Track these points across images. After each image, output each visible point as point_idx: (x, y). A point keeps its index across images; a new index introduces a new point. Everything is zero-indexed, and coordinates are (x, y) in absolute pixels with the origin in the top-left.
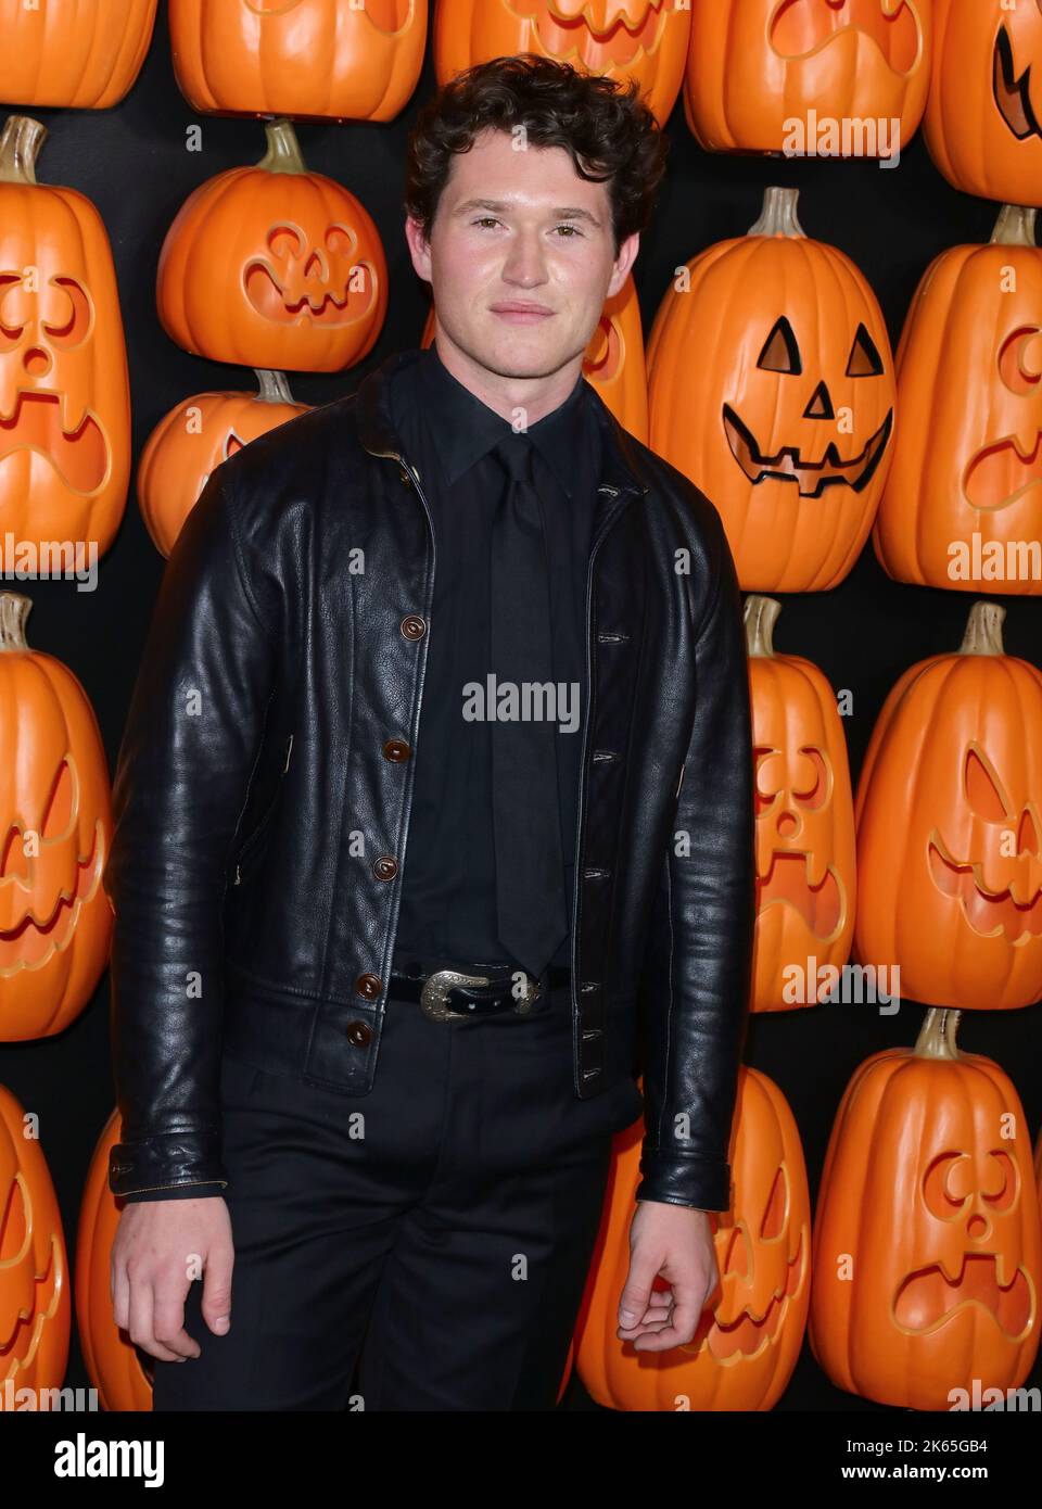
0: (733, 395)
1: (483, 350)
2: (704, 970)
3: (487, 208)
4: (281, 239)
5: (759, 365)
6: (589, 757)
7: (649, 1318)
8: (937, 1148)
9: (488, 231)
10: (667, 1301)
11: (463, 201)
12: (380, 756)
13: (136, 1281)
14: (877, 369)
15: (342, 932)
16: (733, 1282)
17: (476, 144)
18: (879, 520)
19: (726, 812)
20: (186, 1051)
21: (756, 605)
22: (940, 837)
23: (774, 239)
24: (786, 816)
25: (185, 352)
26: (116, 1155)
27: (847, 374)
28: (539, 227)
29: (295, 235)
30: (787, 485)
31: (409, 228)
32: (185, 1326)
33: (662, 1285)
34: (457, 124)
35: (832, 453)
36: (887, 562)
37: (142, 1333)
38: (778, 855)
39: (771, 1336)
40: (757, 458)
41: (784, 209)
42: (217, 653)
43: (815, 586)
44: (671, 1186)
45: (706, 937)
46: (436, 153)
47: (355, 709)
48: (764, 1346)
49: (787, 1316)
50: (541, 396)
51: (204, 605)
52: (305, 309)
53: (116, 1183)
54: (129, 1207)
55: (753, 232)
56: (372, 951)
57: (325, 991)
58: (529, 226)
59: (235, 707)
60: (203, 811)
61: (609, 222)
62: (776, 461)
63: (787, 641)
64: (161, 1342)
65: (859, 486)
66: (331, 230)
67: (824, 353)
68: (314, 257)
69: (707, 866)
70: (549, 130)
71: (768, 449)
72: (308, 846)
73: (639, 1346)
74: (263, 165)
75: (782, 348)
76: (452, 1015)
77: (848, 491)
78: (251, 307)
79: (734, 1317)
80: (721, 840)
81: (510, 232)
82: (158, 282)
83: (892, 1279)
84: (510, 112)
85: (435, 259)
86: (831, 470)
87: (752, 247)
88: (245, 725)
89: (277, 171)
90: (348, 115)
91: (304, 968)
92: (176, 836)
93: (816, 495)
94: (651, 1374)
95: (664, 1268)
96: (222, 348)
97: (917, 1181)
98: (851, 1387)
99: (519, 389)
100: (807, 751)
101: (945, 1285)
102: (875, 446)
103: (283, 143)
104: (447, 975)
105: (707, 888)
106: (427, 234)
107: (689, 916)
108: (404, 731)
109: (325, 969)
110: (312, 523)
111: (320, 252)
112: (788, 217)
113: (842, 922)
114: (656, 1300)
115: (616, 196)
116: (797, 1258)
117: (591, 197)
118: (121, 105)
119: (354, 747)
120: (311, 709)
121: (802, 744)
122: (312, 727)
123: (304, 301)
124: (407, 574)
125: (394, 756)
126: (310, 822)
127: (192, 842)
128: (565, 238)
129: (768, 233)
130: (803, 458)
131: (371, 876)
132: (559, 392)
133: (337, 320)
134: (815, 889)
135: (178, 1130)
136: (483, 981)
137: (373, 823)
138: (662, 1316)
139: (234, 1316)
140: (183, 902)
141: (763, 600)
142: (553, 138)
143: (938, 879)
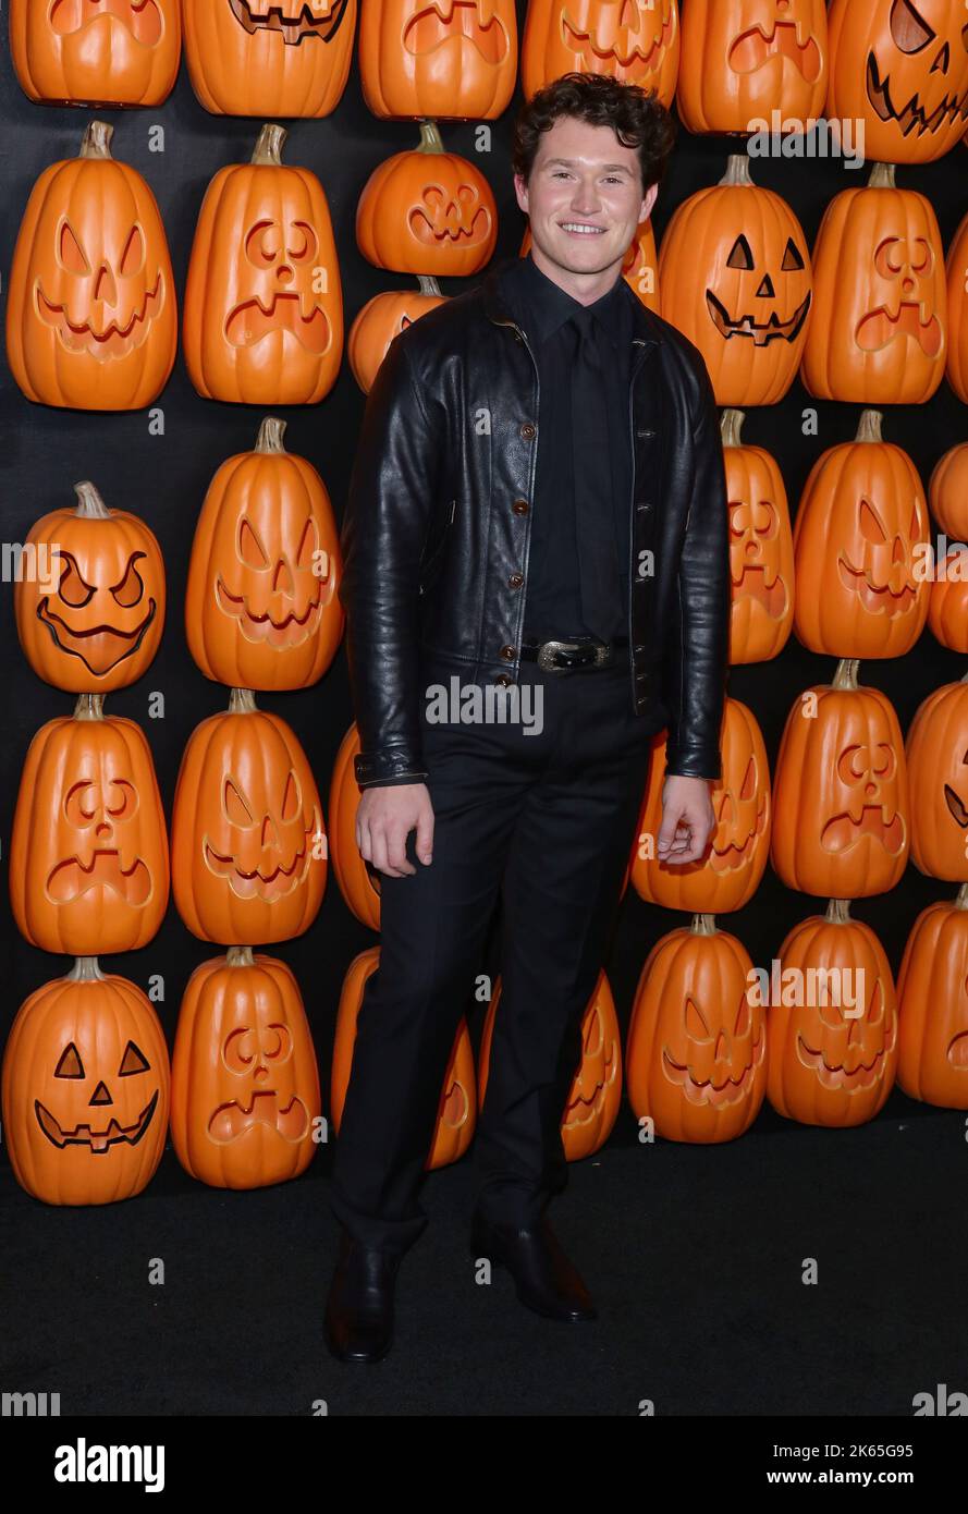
0: (713, 284)
1: (559, 256)
2: (700, 636)
3: (562, 164)
4: (431, 194)
5: (728, 265)
6: (635, 508)
7: (676, 846)
8: (846, 743)
9: (563, 180)
10: (685, 834)
11: (548, 159)
12: (510, 511)
13: (375, 833)
14: (801, 265)
15: (491, 621)
16: (725, 826)
17: (555, 125)
18: (804, 359)
19: (712, 538)
20: (399, 697)
21: (729, 415)
22: (846, 557)
23: (735, 187)
24: (751, 544)
25: (374, 267)
26: (358, 760)
27: (782, 269)
28: (595, 177)
29: (440, 192)
30: (747, 339)
31: (515, 180)
32: (407, 857)
33: (682, 825)
34: (543, 114)
35: (774, 318)
36: (810, 388)
37: (380, 862)
38: (747, 568)
39: (748, 857)
40: (728, 323)
41: (741, 166)
42: (406, 451)
43: (765, 402)
44: (687, 766)
45: (702, 615)
46: (531, 133)
47: (493, 482)
48: (744, 863)
49: (757, 844)
50: (598, 286)
51: (396, 420)
52: (447, 237)
53: (360, 777)
54: (366, 791)
55: (721, 183)
56: (509, 631)
57: (482, 657)
58: (589, 176)
59: (418, 484)
60: (400, 548)
61: (640, 174)
62: (739, 324)
63: (749, 437)
64: (395, 868)
65: (791, 338)
66: (462, 188)
67: (768, 257)
68: (452, 205)
69: (703, 572)
70: (599, 114)
71: (735, 317)
72: (467, 567)
73: (670, 861)
74: (419, 149)
75: (742, 254)
76: (558, 668)
77: (785, 341)
78: (414, 236)
79: (725, 847)
80: (710, 556)
81: (577, 181)
82: (357, 225)
83: (820, 823)
84: (576, 104)
85: (530, 199)
86: (774, 329)
87: (721, 192)
88: (424, 494)
89: (427, 153)
90: (469, 116)
91: (467, 643)
92: (384, 566)
93: (765, 345)
94: (677, 878)
95: (684, 815)
96: (397, 264)
97: (834, 763)
98: (798, 889)
99: (585, 282)
100: (763, 503)
101: (852, 825)
102: (800, 313)
103: (431, 135)
104: (553, 644)
105: (702, 585)
106: (526, 183)
107: (691, 602)
108: (525, 496)
109: (481, 644)
110: (463, 367)
111: (456, 202)
112: (743, 172)
113: (787, 608)
114: (679, 835)
115: (643, 158)
116: (763, 812)
117: (628, 157)
118: (331, 115)
119: (493, 506)
120: (467, 485)
121: (760, 500)
122: (468, 495)
123: (447, 232)
124: (522, 398)
125: (520, 511)
126: (467, 554)
127: (395, 569)
128: (611, 185)
129: (731, 183)
130: (756, 322)
131: (507, 585)
132: (608, 281)
133: (468, 243)
134: (769, 588)
135: (395, 744)
136: (576, 647)
137: (508, 553)
138: (683, 844)
139: (435, 854)
140: (392, 605)
141: (734, 412)
142: (602, 120)
143: (845, 580)
